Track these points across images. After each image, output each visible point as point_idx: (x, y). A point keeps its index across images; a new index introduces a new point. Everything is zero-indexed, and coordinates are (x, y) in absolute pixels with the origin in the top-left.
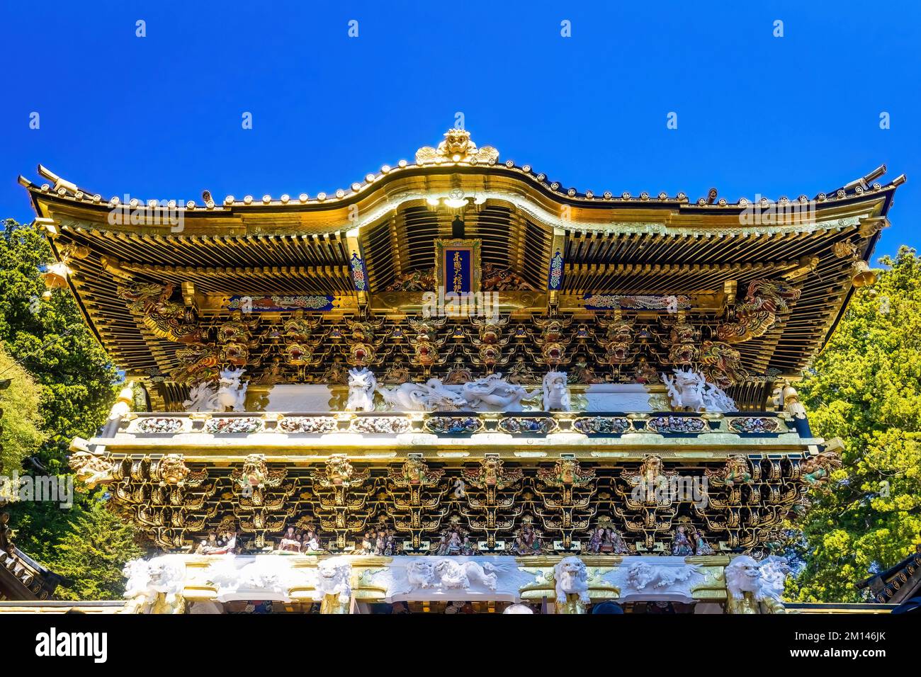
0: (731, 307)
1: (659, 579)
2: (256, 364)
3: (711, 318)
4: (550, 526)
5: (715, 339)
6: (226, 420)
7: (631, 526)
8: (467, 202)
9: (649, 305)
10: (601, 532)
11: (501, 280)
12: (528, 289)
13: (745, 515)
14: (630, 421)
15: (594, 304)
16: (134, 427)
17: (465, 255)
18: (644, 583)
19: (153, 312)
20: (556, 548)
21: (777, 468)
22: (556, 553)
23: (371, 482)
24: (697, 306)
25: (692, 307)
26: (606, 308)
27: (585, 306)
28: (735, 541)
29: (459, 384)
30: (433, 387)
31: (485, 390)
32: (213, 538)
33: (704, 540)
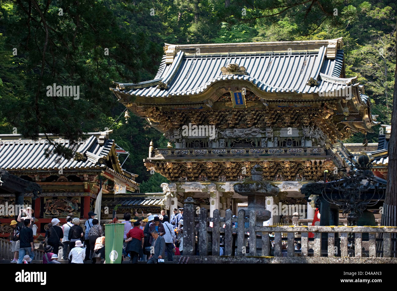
0: (320, 109)
3: (315, 110)
4: (265, 174)
5: (316, 117)
7: (285, 174)
9: (298, 105)
10: (278, 175)
11: (252, 98)
14: (283, 150)
15: (281, 105)
18: (287, 188)
19: (152, 116)
20: (266, 179)
24: (312, 106)
27: (278, 106)
28: (311, 178)
29: (243, 128)
30: (235, 131)
31: (250, 132)
32: (181, 178)
33: (304, 177)
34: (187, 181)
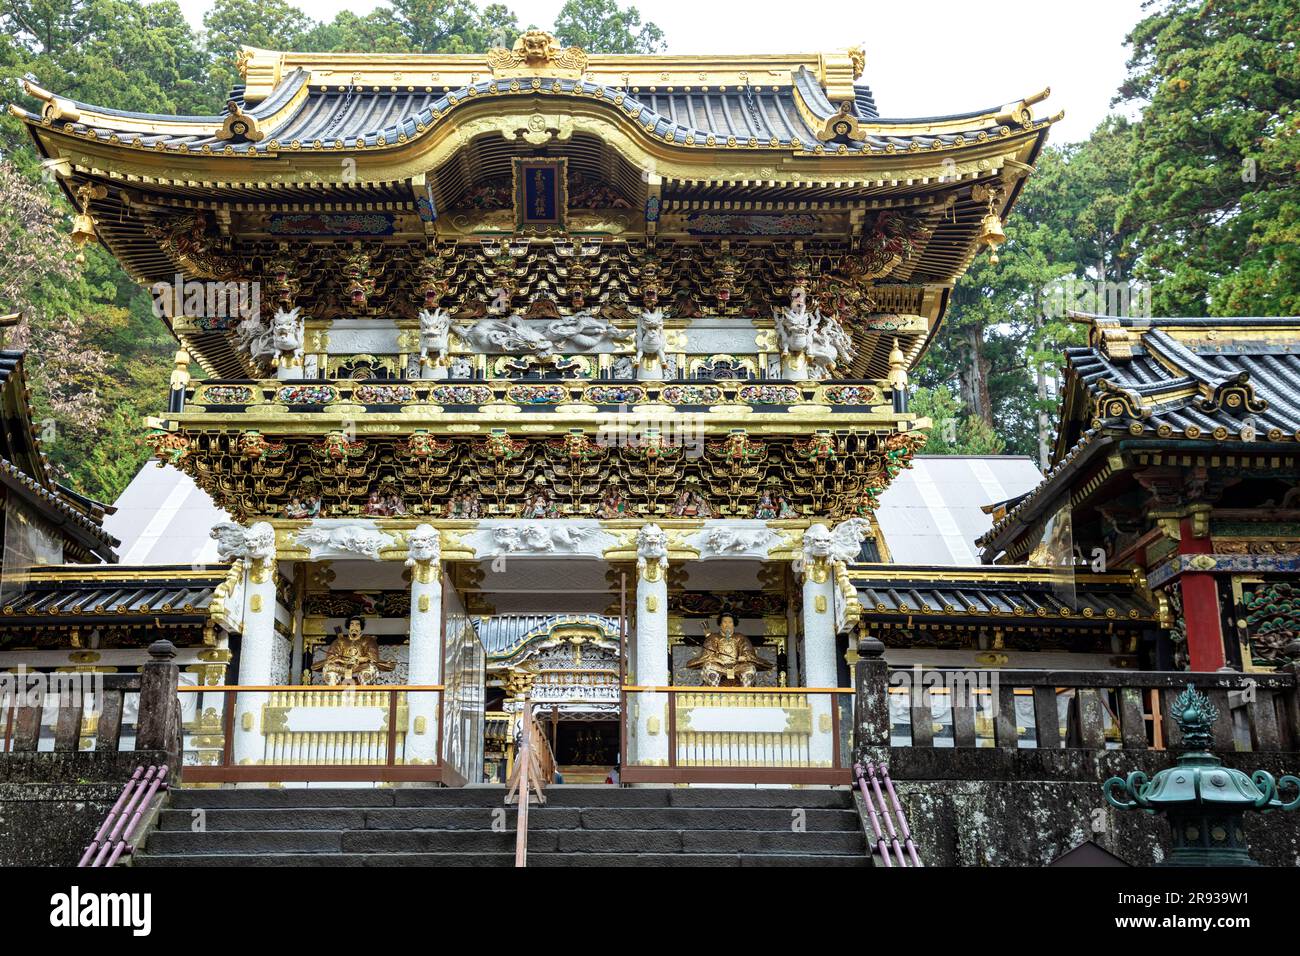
0: (856, 239)
1: (737, 544)
2: (309, 293)
3: (833, 248)
4: (636, 490)
5: (835, 273)
6: (298, 388)
7: (717, 491)
8: (549, 134)
9: (765, 229)
10: (687, 495)
11: (590, 197)
12: (624, 207)
13: (829, 484)
14: (721, 390)
15: (700, 228)
16: (201, 397)
17: (549, 173)
18: (723, 547)
19: (190, 251)
20: (641, 511)
21: (863, 444)
22: (641, 516)
23: (455, 450)
24: (821, 231)
25: (814, 231)
26: (713, 233)
27: (689, 231)
28: (818, 506)
29: (544, 317)
30: (514, 326)
31: (572, 330)
32: (296, 501)
33: (789, 503)
34: (321, 516)
